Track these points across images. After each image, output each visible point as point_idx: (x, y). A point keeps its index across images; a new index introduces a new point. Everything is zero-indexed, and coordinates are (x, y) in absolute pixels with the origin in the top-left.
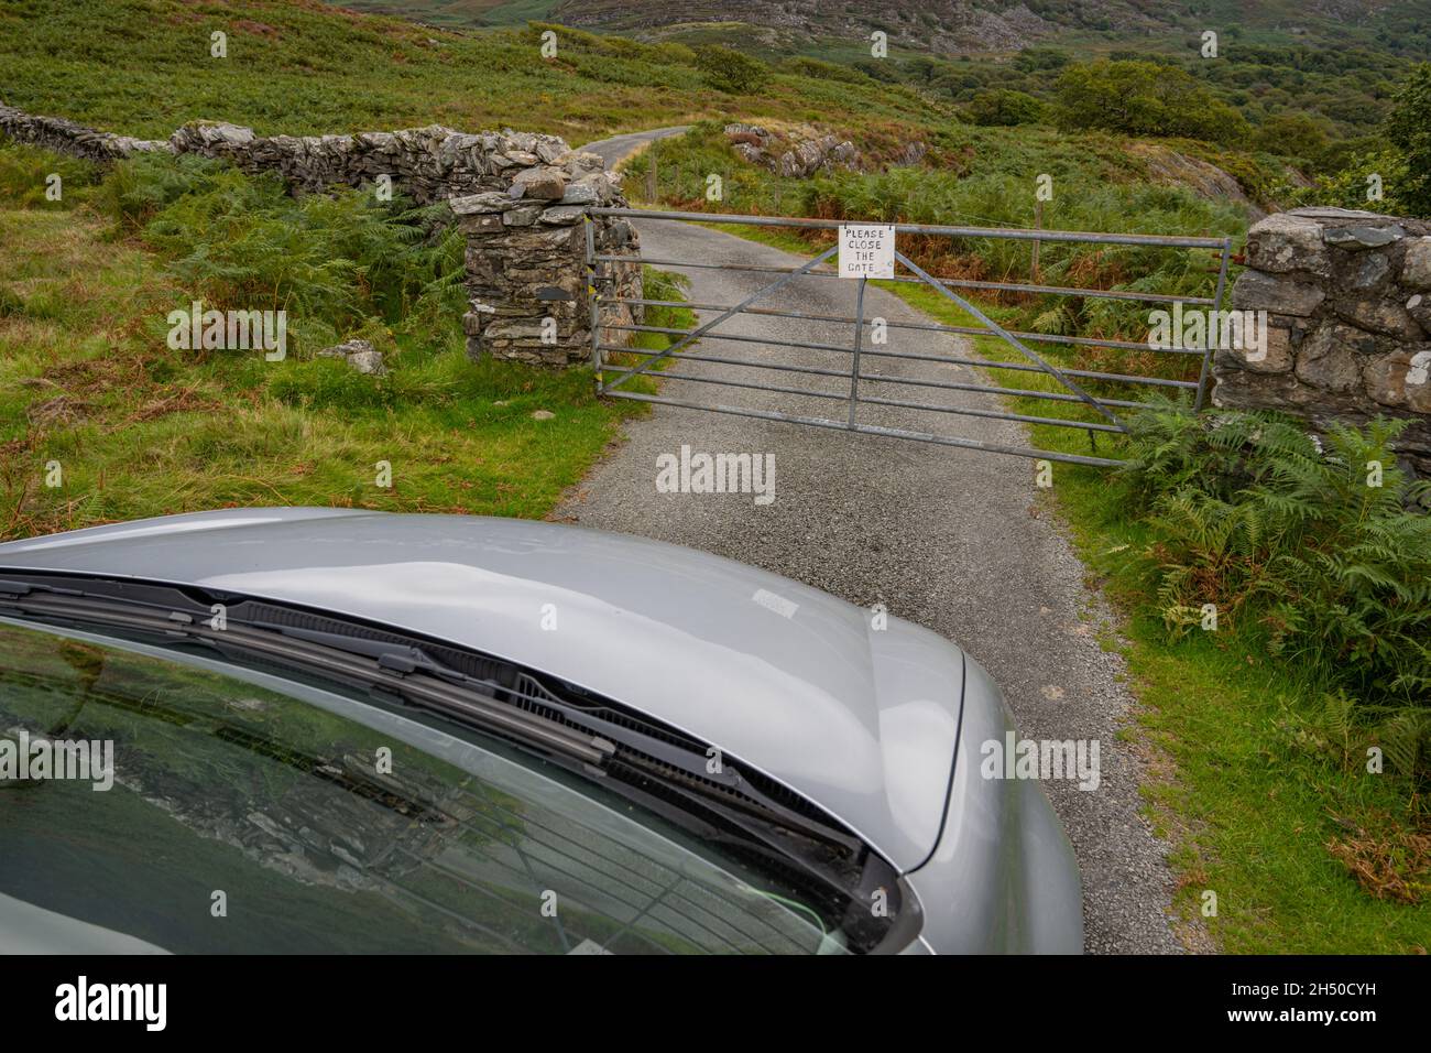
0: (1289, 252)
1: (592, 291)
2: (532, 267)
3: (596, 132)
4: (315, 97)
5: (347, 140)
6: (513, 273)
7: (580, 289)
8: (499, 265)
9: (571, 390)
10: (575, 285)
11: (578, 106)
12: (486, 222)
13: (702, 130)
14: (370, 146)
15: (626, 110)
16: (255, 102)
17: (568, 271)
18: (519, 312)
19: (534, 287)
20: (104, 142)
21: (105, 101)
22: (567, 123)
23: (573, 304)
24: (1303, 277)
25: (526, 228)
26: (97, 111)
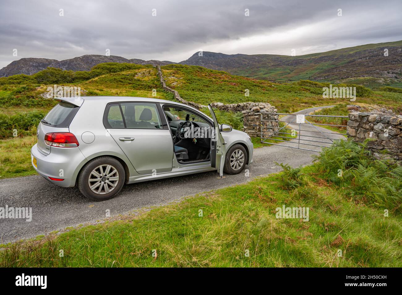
0: (353, 117)
1: (261, 125)
2: (252, 121)
3: (309, 106)
4: (241, 98)
5: (236, 105)
6: (250, 122)
7: (259, 125)
8: (248, 121)
9: (256, 141)
10: (259, 124)
11: (306, 100)
12: (246, 114)
13: (339, 106)
14: (240, 105)
15: (319, 101)
16: (229, 99)
17: (258, 122)
18: (250, 128)
19: (252, 124)
20: (199, 106)
21: (201, 99)
22: (301, 104)
23: (258, 127)
24: (356, 121)
25: (252, 115)
26: (199, 101)
